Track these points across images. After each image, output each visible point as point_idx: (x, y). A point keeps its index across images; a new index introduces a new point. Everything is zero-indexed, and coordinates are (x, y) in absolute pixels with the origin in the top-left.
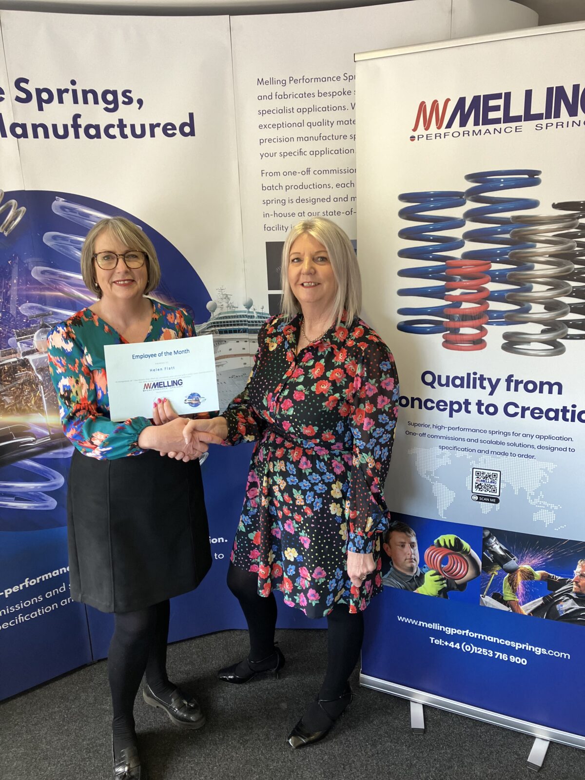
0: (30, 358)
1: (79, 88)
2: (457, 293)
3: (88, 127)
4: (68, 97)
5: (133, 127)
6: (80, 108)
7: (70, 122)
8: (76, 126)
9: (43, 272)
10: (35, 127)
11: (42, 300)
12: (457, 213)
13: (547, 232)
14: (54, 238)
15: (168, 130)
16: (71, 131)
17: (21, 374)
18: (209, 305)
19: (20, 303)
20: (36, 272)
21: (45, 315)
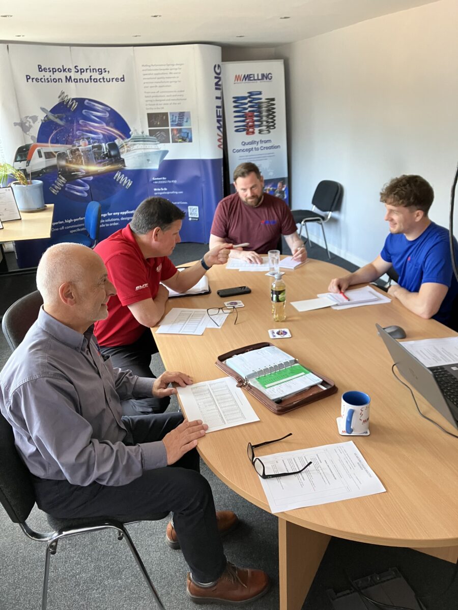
0: (80, 148)
1: (92, 68)
2: (248, 121)
3: (94, 79)
4: (88, 71)
5: (107, 79)
6: (92, 74)
7: (89, 78)
8: (91, 79)
9: (83, 122)
10: (80, 79)
11: (82, 130)
12: (246, 101)
13: (264, 105)
14: (86, 112)
15: (117, 80)
16: (90, 81)
17: (77, 152)
18: (130, 133)
19: (77, 131)
20: (81, 122)
21: (83, 135)
